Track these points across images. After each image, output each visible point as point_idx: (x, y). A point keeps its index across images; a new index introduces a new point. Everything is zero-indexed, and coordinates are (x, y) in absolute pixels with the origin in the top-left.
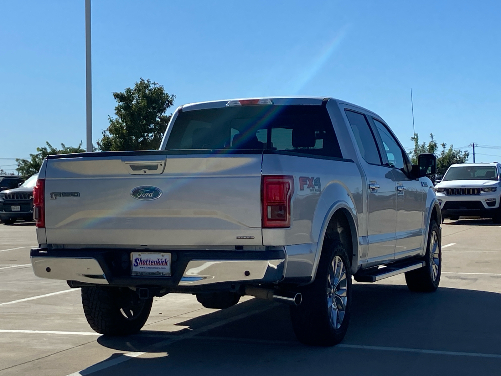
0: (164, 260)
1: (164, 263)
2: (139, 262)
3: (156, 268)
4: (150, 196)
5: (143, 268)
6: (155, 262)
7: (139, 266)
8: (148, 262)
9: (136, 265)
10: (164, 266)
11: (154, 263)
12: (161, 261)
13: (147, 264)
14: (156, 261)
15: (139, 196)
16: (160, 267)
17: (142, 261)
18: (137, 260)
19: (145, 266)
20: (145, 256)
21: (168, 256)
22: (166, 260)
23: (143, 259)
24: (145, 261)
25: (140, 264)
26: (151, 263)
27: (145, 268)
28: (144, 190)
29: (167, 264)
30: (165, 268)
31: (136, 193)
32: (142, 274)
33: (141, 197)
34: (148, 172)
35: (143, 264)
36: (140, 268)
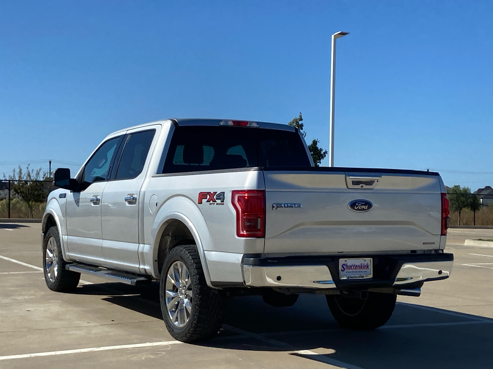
0: (366, 264)
1: (366, 267)
2: (345, 267)
3: (359, 272)
4: (365, 208)
5: (348, 272)
6: (358, 266)
7: (346, 271)
8: (353, 267)
9: (343, 270)
10: (366, 269)
11: (357, 268)
12: (363, 265)
13: (352, 269)
14: (360, 266)
15: (356, 208)
16: (363, 270)
17: (348, 266)
18: (344, 266)
19: (351, 270)
20: (350, 262)
21: (369, 261)
22: (367, 264)
23: (348, 264)
24: (350, 266)
25: (346, 269)
26: (356, 267)
27: (350, 272)
28: (361, 203)
29: (368, 268)
30: (367, 272)
31: (353, 205)
32: (349, 278)
33: (358, 209)
34: (365, 187)
35: (349, 269)
36: (347, 272)
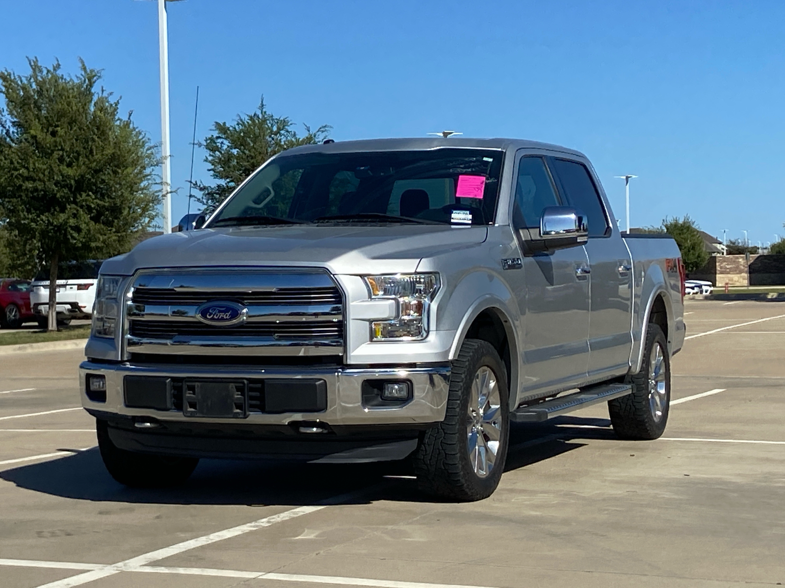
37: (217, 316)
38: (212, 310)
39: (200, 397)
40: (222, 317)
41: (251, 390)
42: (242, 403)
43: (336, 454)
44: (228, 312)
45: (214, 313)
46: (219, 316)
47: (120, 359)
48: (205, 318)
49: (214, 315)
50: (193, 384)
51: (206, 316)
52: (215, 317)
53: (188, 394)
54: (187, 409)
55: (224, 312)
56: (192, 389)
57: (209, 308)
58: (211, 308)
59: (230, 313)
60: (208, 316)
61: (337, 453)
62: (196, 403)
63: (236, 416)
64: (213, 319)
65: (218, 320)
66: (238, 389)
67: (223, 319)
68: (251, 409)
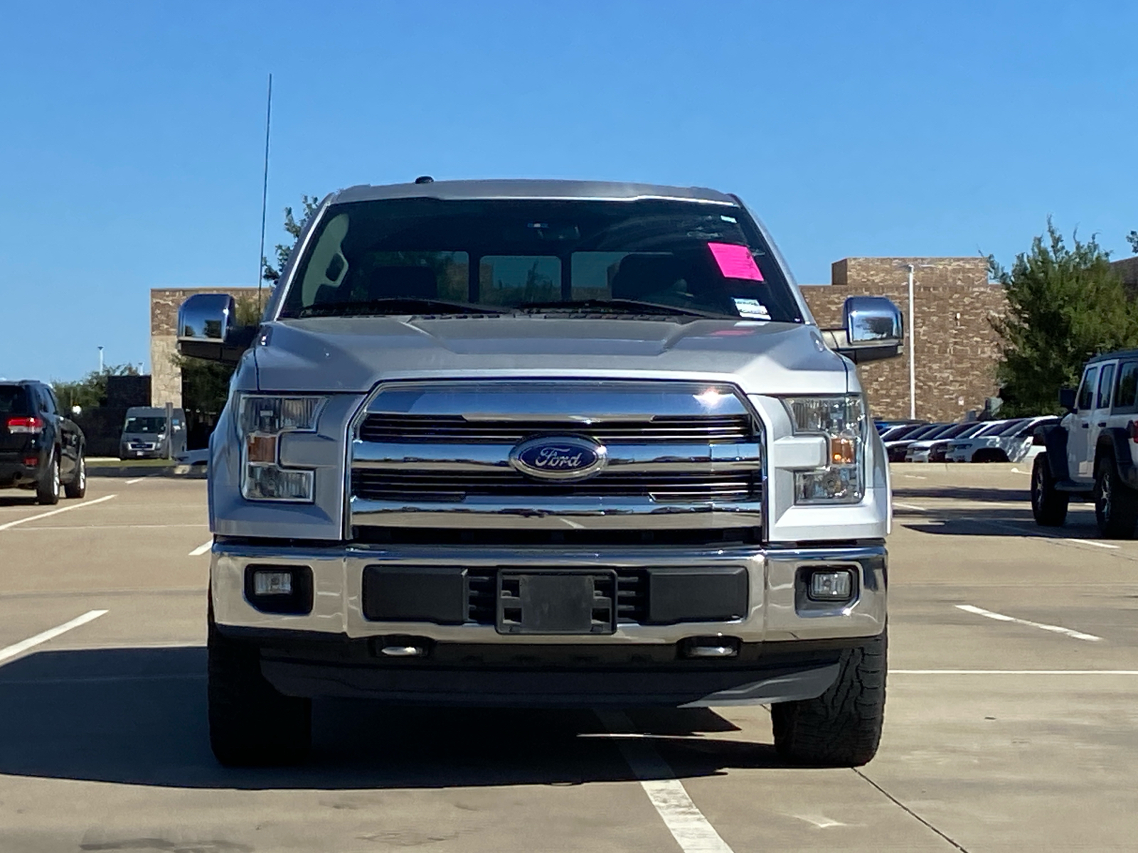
37: (554, 462)
38: (544, 452)
39: (528, 599)
40: (564, 464)
41: (623, 586)
42: (608, 610)
43: (723, 692)
44: (576, 456)
45: (549, 457)
46: (559, 463)
47: (341, 538)
48: (533, 464)
49: (549, 461)
50: (516, 578)
51: (535, 462)
52: (551, 463)
53: (504, 596)
54: (502, 621)
55: (569, 455)
56: (513, 588)
57: (540, 449)
58: (542, 448)
59: (578, 457)
60: (537, 463)
61: (724, 690)
62: (520, 609)
63: (594, 631)
64: (547, 467)
65: (557, 468)
66: (598, 586)
67: (566, 467)
68: (622, 619)
